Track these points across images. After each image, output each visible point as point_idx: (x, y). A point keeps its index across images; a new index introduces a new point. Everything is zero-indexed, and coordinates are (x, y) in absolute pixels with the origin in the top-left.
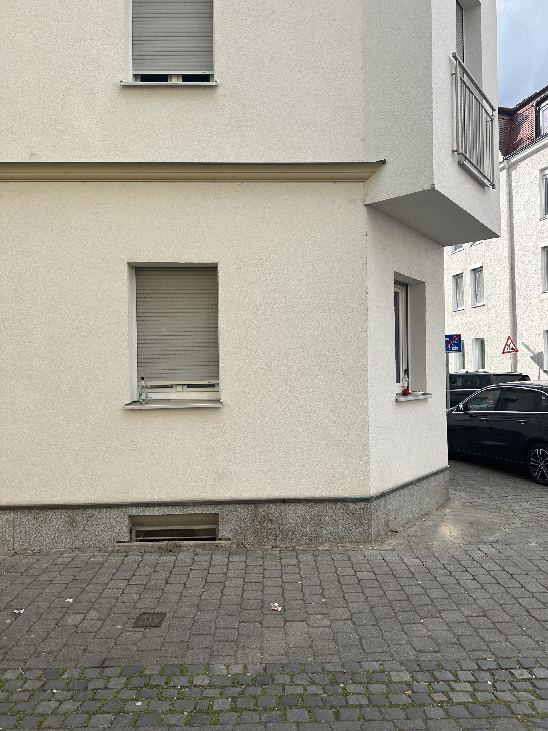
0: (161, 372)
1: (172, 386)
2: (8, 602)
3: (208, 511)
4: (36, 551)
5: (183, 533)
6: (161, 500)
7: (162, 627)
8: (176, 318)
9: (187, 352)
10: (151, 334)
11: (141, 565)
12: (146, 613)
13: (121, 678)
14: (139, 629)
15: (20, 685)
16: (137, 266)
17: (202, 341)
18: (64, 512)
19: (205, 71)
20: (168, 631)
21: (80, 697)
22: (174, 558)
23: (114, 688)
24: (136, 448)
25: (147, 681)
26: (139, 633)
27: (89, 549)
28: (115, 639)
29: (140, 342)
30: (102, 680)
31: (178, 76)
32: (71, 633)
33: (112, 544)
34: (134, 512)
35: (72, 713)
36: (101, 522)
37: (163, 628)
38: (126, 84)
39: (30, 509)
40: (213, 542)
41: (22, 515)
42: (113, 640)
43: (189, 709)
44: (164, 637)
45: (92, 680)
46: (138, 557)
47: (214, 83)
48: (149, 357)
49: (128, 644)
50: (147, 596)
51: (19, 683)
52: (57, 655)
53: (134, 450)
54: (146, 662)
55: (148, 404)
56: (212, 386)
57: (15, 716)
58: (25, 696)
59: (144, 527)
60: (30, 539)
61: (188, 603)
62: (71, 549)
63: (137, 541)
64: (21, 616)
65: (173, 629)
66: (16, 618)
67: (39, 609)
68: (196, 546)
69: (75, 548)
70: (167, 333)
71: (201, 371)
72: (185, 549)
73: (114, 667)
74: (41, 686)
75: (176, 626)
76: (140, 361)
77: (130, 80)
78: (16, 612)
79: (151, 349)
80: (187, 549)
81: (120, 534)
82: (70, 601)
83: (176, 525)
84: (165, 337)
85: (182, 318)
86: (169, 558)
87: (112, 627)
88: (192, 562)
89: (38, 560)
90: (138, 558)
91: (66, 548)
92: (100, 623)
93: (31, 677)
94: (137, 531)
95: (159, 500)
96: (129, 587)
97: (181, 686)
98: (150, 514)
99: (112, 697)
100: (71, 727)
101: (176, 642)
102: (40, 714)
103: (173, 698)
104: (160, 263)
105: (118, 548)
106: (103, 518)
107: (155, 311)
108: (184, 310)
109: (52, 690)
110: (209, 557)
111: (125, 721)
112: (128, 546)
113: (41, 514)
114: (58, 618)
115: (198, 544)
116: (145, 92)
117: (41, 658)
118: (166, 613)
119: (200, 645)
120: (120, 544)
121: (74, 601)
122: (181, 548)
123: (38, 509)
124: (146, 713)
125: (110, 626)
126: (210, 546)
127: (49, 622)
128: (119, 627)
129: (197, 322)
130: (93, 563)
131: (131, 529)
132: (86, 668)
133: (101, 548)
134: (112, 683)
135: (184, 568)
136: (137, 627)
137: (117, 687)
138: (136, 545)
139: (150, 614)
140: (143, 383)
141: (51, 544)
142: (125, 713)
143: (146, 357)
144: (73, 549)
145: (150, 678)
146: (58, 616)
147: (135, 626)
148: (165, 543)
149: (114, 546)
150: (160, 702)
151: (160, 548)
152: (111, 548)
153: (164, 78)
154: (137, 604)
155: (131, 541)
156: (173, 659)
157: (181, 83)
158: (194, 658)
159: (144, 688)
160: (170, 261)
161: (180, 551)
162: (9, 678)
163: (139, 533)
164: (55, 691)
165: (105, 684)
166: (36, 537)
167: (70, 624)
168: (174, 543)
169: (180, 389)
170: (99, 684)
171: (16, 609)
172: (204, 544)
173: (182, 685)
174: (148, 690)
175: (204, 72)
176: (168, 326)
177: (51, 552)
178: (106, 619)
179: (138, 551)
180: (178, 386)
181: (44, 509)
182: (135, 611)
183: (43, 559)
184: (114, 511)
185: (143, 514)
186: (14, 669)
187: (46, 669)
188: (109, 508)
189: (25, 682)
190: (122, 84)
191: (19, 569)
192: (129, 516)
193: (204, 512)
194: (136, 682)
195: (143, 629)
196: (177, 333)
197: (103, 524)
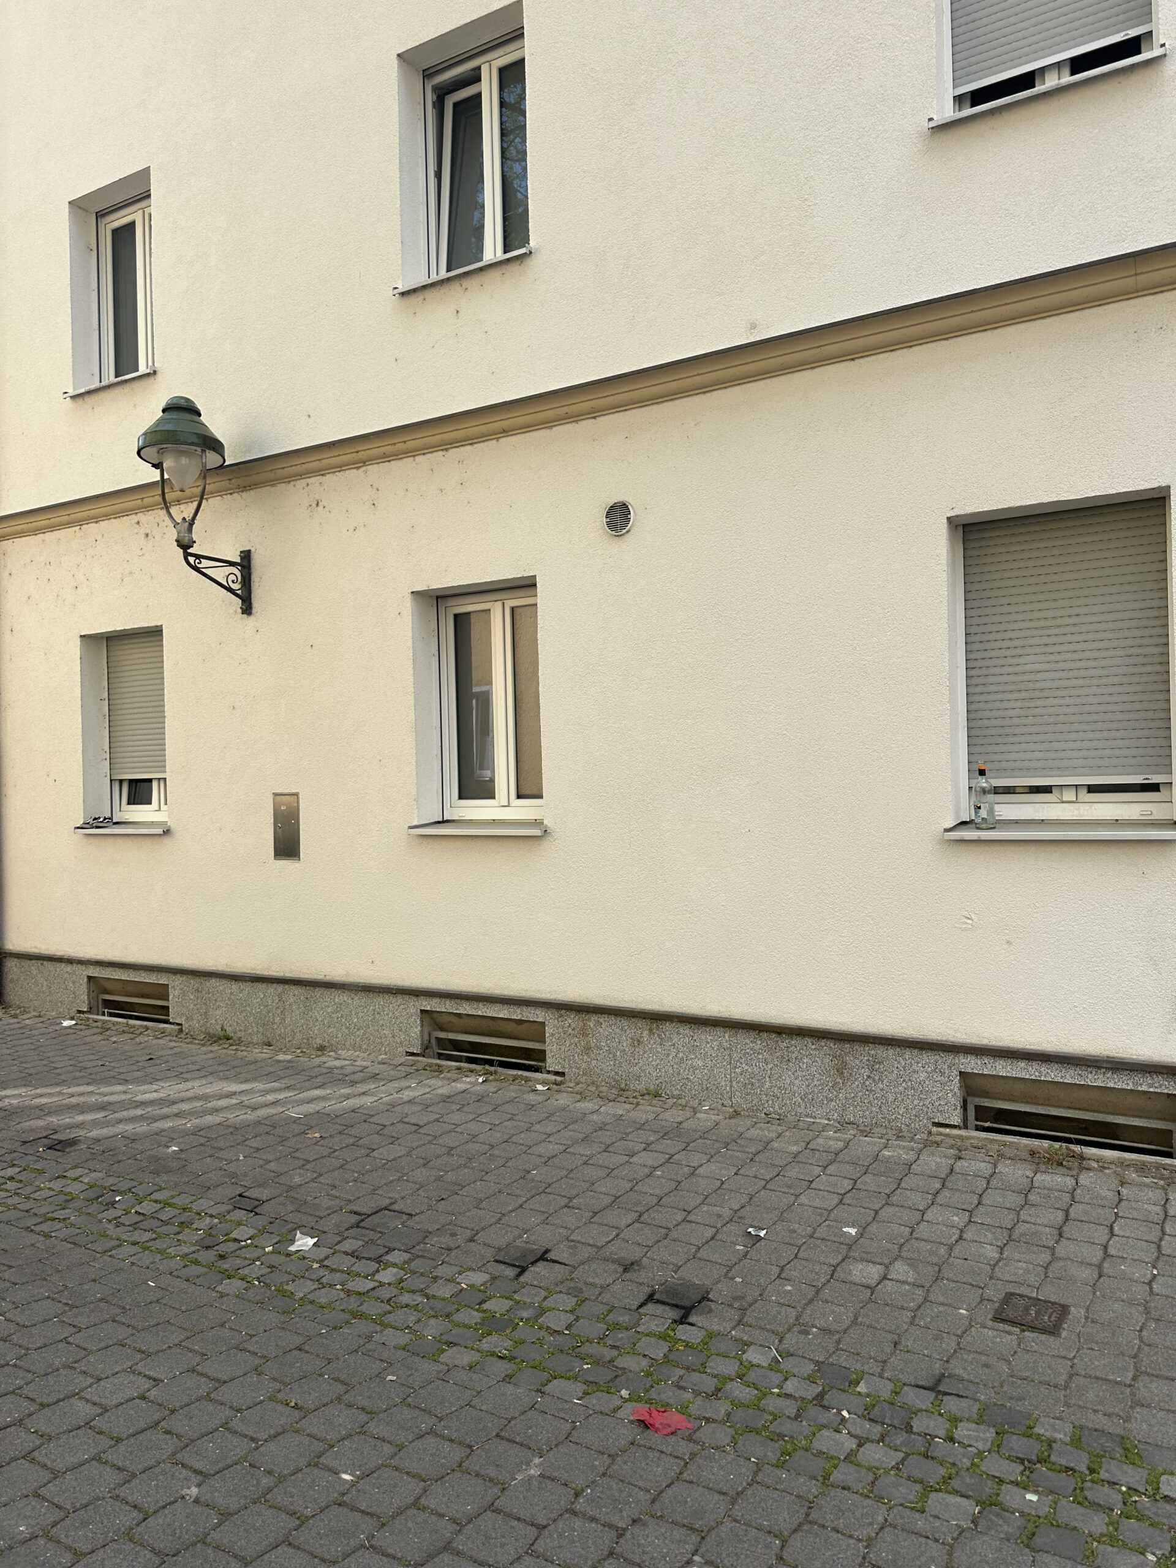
0: (1022, 756)
1: (1047, 790)
2: (736, 1208)
3: (1151, 1086)
4: (773, 1116)
5: (1086, 1128)
6: (1032, 1047)
7: (1063, 1336)
8: (1057, 631)
9: (1087, 708)
10: (998, 670)
11: (993, 1183)
12: (1021, 1296)
13: (982, 1427)
14: (1008, 1328)
15: (777, 1382)
16: (965, 523)
17: (1125, 680)
18: (823, 1044)
19: (1129, 32)
20: (1079, 1350)
21: (898, 1442)
22: (1070, 1182)
23: (970, 1446)
24: (970, 926)
25: (1043, 1452)
26: (1009, 1337)
27: (875, 1130)
28: (958, 1336)
29: (972, 690)
30: (940, 1419)
31: (1058, 65)
32: (862, 1301)
33: (925, 1126)
34: (972, 1065)
35: (887, 1471)
36: (900, 1076)
37: (1065, 1338)
38: (940, 123)
39: (760, 1031)
40: (1168, 1161)
41: (744, 1040)
42: (955, 1338)
43: (1160, 1549)
44: (1070, 1359)
45: (919, 1414)
46: (984, 1164)
47: (1157, 52)
48: (993, 722)
49: (988, 1356)
50: (1017, 1256)
51: (776, 1378)
52: (839, 1339)
53: (966, 929)
54: (1036, 1408)
55: (994, 828)
56: (1154, 788)
57: (776, 1442)
58: (791, 1409)
59: (994, 1101)
60: (761, 1091)
61: (1119, 1294)
62: (839, 1123)
63: (978, 1128)
64: (763, 1243)
65: (1090, 1346)
66: (754, 1245)
67: (794, 1235)
68: (1121, 1163)
69: (847, 1123)
70: (1037, 667)
71: (1125, 752)
72: (1094, 1165)
73: (962, 1397)
74: (817, 1396)
75: (1097, 1343)
76: (974, 732)
77: (948, 112)
78: (753, 1233)
79: (998, 705)
80: (1099, 1166)
81: (941, 1108)
82: (853, 1231)
83: (1069, 1108)
84: (1032, 677)
85: (1073, 630)
86: (1057, 1179)
87: (946, 1308)
88: (1117, 1199)
89: (779, 1135)
90: (985, 1168)
91: (829, 1119)
92: (920, 1292)
93: (795, 1371)
94: (978, 1108)
95: (1028, 1047)
96: (973, 1227)
97: (1129, 1488)
98: (1008, 1074)
99: (968, 1463)
100: (890, 1501)
101: (1102, 1379)
102: (824, 1453)
103: (1113, 1510)
104: (1021, 507)
105: (938, 1138)
106: (904, 1067)
107: (1007, 618)
108: (1077, 611)
109: (839, 1411)
110: (1158, 1194)
111: (1006, 1527)
112: (960, 1137)
113: (780, 1043)
114: (834, 1262)
115: (1126, 1159)
116: (983, 126)
117: (810, 1337)
118: (1069, 1306)
119: (1165, 1402)
120: (942, 1130)
121: (861, 1235)
122: (1084, 1162)
123: (774, 1032)
124: (1052, 1525)
125: (943, 1304)
126: (1157, 1168)
127: (817, 1268)
128: (961, 1311)
129: (1111, 636)
130: (888, 1160)
131: (965, 1102)
132: (904, 1384)
133: (901, 1131)
134: (963, 1431)
135: (1100, 1210)
136: (1003, 1321)
137: (975, 1445)
138: (978, 1138)
139: (1030, 1298)
140: (983, 782)
141: (799, 1106)
142: (1004, 1510)
143: (986, 722)
144: (844, 1125)
145: (1050, 1446)
146: (833, 1259)
147: (999, 1318)
148: (1046, 1143)
149: (930, 1133)
150: (1081, 1510)
151: (1032, 1153)
152: (923, 1135)
153: (1026, 81)
154: (997, 1269)
155: (966, 1127)
156: (1100, 1415)
157: (1067, 79)
158: (1155, 1429)
159: (1038, 1465)
160: (1046, 500)
161: (1082, 1168)
162: (755, 1362)
163: (982, 1113)
164: (845, 1413)
165: (948, 1430)
166: (772, 1087)
167: (857, 1280)
168: (1067, 1148)
169: (1069, 795)
170: (936, 1426)
171: (752, 1226)
172: (1143, 1163)
173: (1131, 1485)
174: (1050, 1473)
175: (1126, 35)
176: (1038, 650)
177: (801, 1124)
178: (931, 1286)
179: (983, 1151)
180: (1063, 787)
181: (785, 1033)
182: (995, 1285)
183: (787, 1134)
184: (928, 1059)
185: (990, 1073)
186: (761, 1345)
187: (823, 1363)
188: (915, 1048)
189: (786, 1379)
190: (933, 124)
191: (746, 1147)
192: (960, 1072)
193: (1139, 1088)
194: (1017, 1444)
195: (1018, 1330)
196: (1062, 665)
197: (904, 1081)
